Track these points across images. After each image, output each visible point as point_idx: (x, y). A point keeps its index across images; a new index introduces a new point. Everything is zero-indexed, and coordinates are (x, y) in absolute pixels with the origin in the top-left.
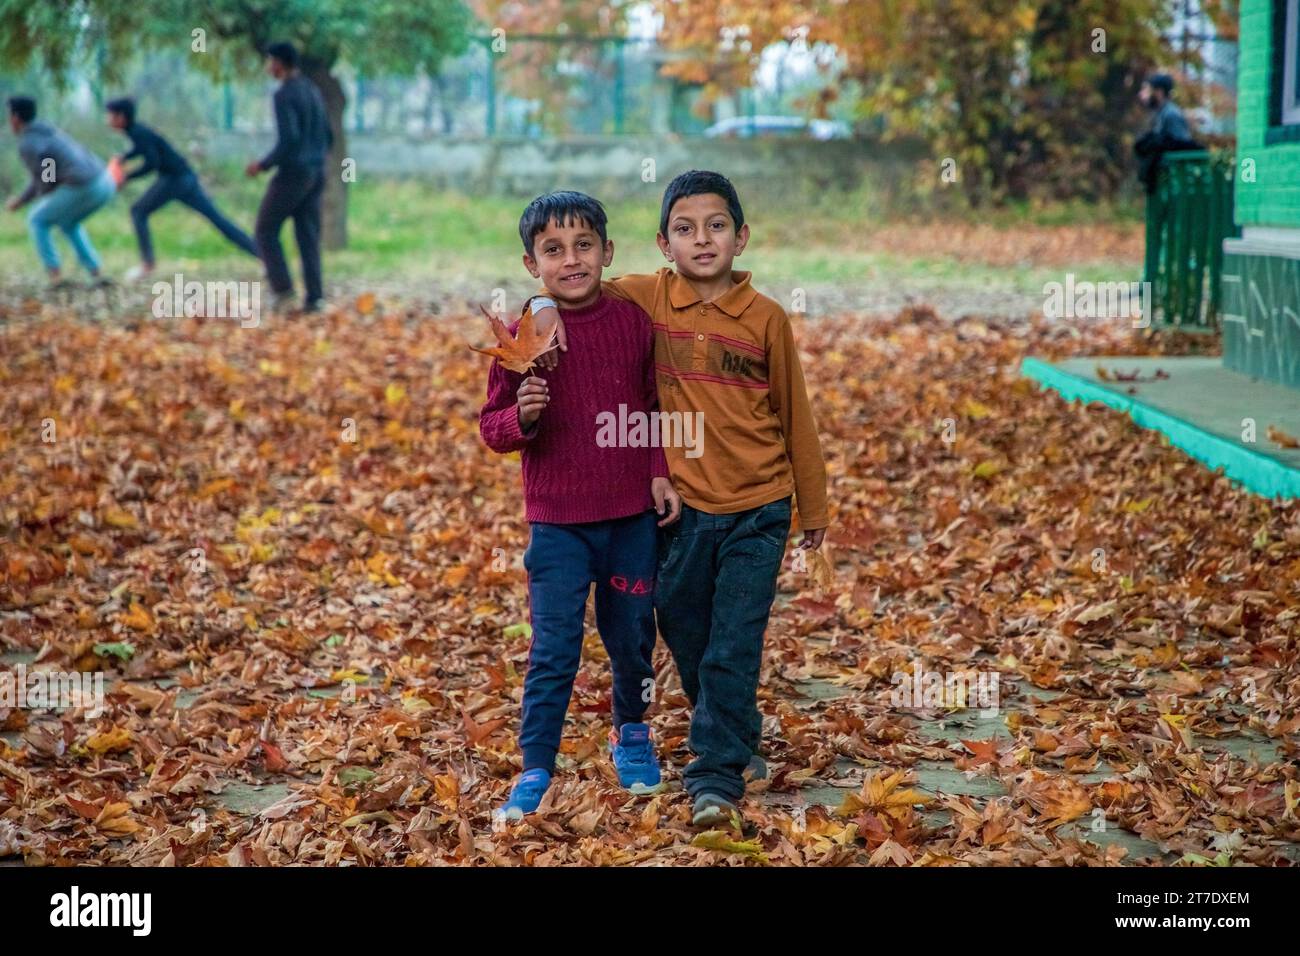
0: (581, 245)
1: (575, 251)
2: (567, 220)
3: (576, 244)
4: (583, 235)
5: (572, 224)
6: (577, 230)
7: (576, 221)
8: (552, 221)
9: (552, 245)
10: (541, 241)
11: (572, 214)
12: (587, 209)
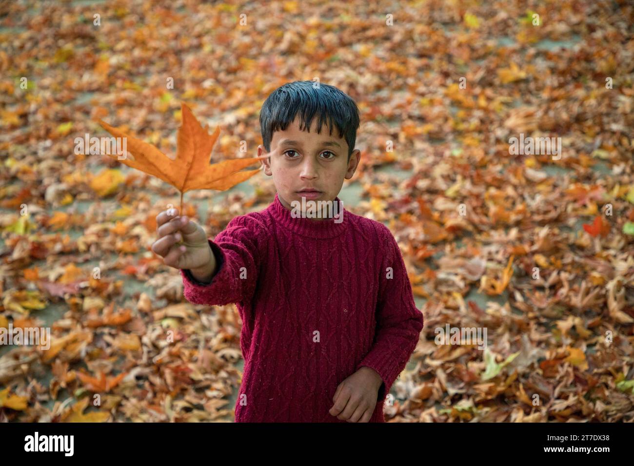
0: (324, 154)
1: (316, 160)
2: (314, 125)
3: (318, 152)
4: (329, 144)
5: (319, 131)
6: (324, 137)
7: (324, 128)
8: (297, 122)
9: (291, 148)
10: (279, 139)
11: (322, 120)
12: (341, 116)
